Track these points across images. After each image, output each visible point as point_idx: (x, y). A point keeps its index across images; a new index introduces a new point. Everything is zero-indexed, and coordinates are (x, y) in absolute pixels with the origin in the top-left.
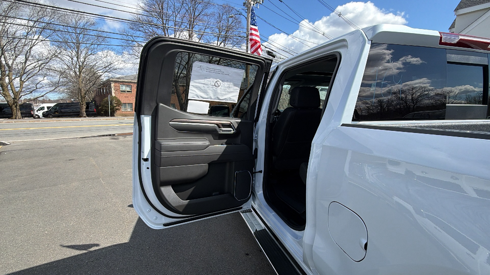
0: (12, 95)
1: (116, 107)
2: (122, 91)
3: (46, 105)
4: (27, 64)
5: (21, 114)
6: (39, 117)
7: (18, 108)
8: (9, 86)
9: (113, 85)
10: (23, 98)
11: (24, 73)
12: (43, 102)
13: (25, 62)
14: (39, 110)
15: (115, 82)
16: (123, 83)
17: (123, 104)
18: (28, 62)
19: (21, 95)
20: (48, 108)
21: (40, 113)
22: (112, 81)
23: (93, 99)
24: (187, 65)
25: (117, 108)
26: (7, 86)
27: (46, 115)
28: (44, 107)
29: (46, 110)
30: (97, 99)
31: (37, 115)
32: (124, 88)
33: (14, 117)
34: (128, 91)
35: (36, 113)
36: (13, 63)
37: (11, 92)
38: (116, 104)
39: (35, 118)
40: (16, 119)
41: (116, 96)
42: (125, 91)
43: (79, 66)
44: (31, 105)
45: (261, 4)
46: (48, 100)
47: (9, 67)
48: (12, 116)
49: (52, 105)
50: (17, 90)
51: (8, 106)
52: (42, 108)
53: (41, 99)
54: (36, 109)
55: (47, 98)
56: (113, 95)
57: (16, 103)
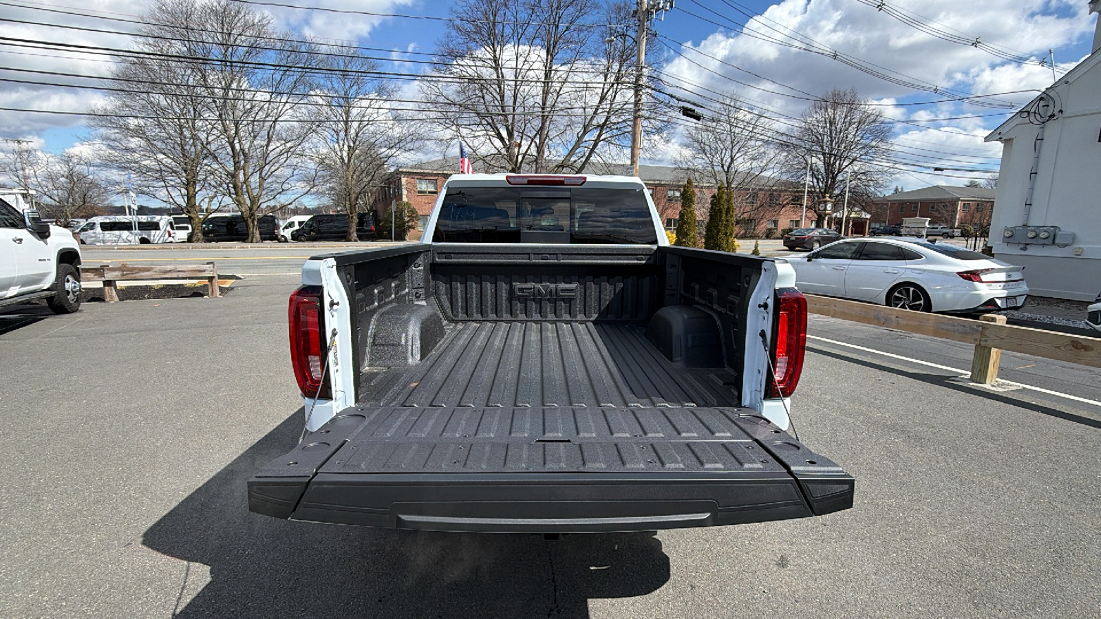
0: (248, 202)
1: (408, 222)
2: (420, 192)
3: (296, 219)
4: (270, 148)
5: (261, 234)
6: (286, 241)
7: (256, 223)
8: (244, 187)
9: (404, 180)
10: (264, 206)
11: (266, 164)
12: (295, 212)
13: (268, 145)
14: (286, 227)
15: (408, 174)
16: (422, 176)
17: (420, 217)
18: (272, 144)
19: (260, 201)
20: (300, 223)
21: (287, 233)
22: (402, 172)
23: (371, 207)
24: (538, 136)
25: (410, 224)
26: (242, 186)
27: (296, 237)
28: (293, 223)
29: (297, 227)
30: (380, 207)
31: (283, 236)
32: (423, 186)
33: (250, 238)
34: (430, 192)
35: (282, 233)
36: (250, 146)
37: (246, 197)
38: (409, 216)
39: (280, 242)
40: (252, 242)
41: (410, 202)
42: (425, 192)
43: (348, 146)
44: (273, 218)
45: (667, 10)
46: (303, 208)
47: (244, 154)
48: (248, 238)
49: (306, 218)
50: (255, 192)
51: (241, 219)
52: (291, 225)
53: (292, 207)
54: (282, 224)
55: (301, 204)
56: (405, 199)
57: (253, 215)
